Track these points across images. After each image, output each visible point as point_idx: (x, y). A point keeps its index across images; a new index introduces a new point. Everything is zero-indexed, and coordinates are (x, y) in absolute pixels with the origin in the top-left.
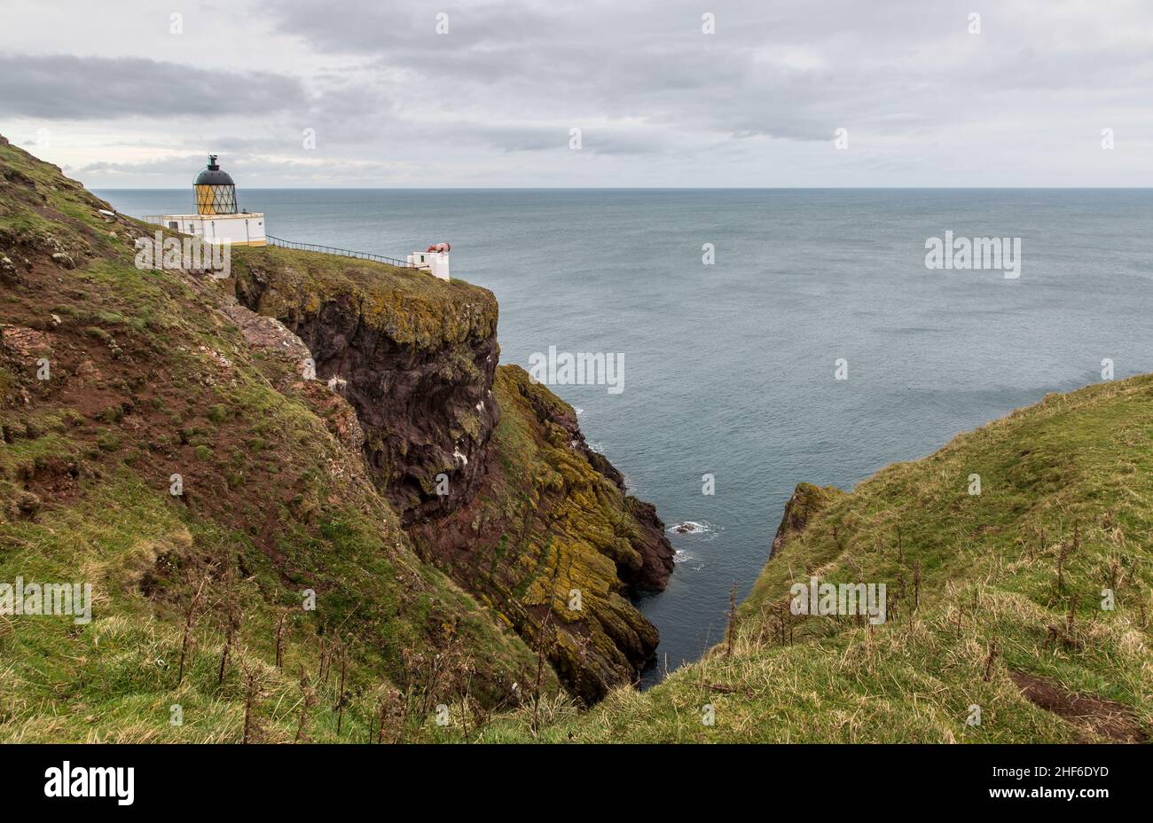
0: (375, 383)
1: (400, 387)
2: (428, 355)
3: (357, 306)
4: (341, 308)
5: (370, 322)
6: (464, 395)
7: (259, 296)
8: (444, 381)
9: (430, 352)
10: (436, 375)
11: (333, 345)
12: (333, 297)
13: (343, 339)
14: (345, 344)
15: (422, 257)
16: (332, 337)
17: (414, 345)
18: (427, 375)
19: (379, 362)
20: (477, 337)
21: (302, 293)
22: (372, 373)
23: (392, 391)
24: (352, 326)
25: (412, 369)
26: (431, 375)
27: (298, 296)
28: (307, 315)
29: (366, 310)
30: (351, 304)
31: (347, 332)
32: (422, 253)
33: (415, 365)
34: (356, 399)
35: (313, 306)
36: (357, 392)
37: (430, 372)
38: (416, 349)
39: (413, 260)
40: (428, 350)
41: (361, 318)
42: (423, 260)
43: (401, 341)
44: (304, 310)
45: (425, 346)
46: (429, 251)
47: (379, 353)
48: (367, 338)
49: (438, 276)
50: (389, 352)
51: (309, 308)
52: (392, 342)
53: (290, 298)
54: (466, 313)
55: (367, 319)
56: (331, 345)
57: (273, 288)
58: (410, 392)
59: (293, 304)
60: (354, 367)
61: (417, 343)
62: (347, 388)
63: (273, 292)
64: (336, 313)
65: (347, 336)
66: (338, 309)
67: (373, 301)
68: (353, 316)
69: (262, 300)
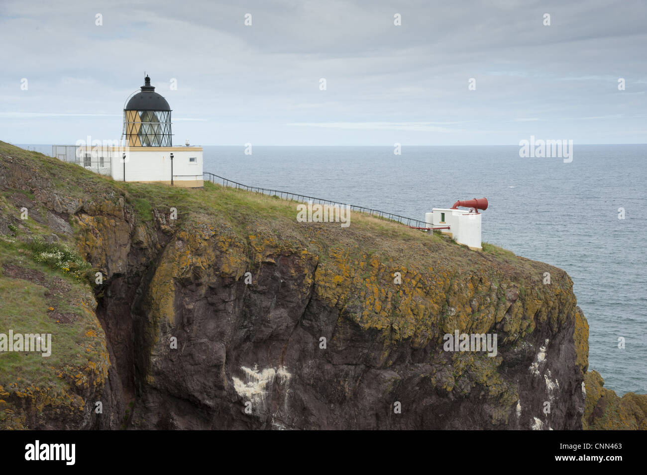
0: (330, 381)
1: (367, 390)
2: (414, 351)
3: (306, 271)
4: (282, 272)
5: (326, 295)
6: (477, 417)
7: (163, 247)
8: (440, 393)
9: (416, 345)
10: (425, 380)
11: (268, 322)
12: (270, 256)
13: (285, 315)
14: (290, 322)
15: (443, 215)
16: (267, 310)
17: (386, 333)
18: (410, 379)
19: (339, 352)
20: (507, 334)
21: (216, 248)
22: (328, 367)
23: (356, 394)
24: (299, 298)
25: (385, 367)
26: (417, 380)
27: (210, 251)
28: (222, 277)
29: (321, 278)
30: (299, 269)
31: (291, 305)
32: (442, 210)
33: (391, 362)
34: (301, 400)
35: (230, 266)
36: (305, 391)
37: (414, 376)
38: (391, 340)
39: (432, 218)
40: (413, 342)
41: (314, 286)
42: (443, 220)
43: (367, 326)
44: (218, 269)
45: (406, 337)
46: (455, 207)
47: (338, 339)
48: (323, 317)
49: (461, 241)
50: (352, 340)
51: (225, 269)
52: (355, 326)
53: (197, 253)
54: (490, 296)
55: (321, 291)
56: (265, 322)
57: (179, 239)
58: (380, 401)
59: (199, 261)
60: (303, 355)
61: (393, 330)
62: (291, 383)
63: (179, 244)
64: (275, 279)
65: (292, 311)
66: (277, 274)
67: (331, 267)
68: (300, 285)
69: (165, 254)
